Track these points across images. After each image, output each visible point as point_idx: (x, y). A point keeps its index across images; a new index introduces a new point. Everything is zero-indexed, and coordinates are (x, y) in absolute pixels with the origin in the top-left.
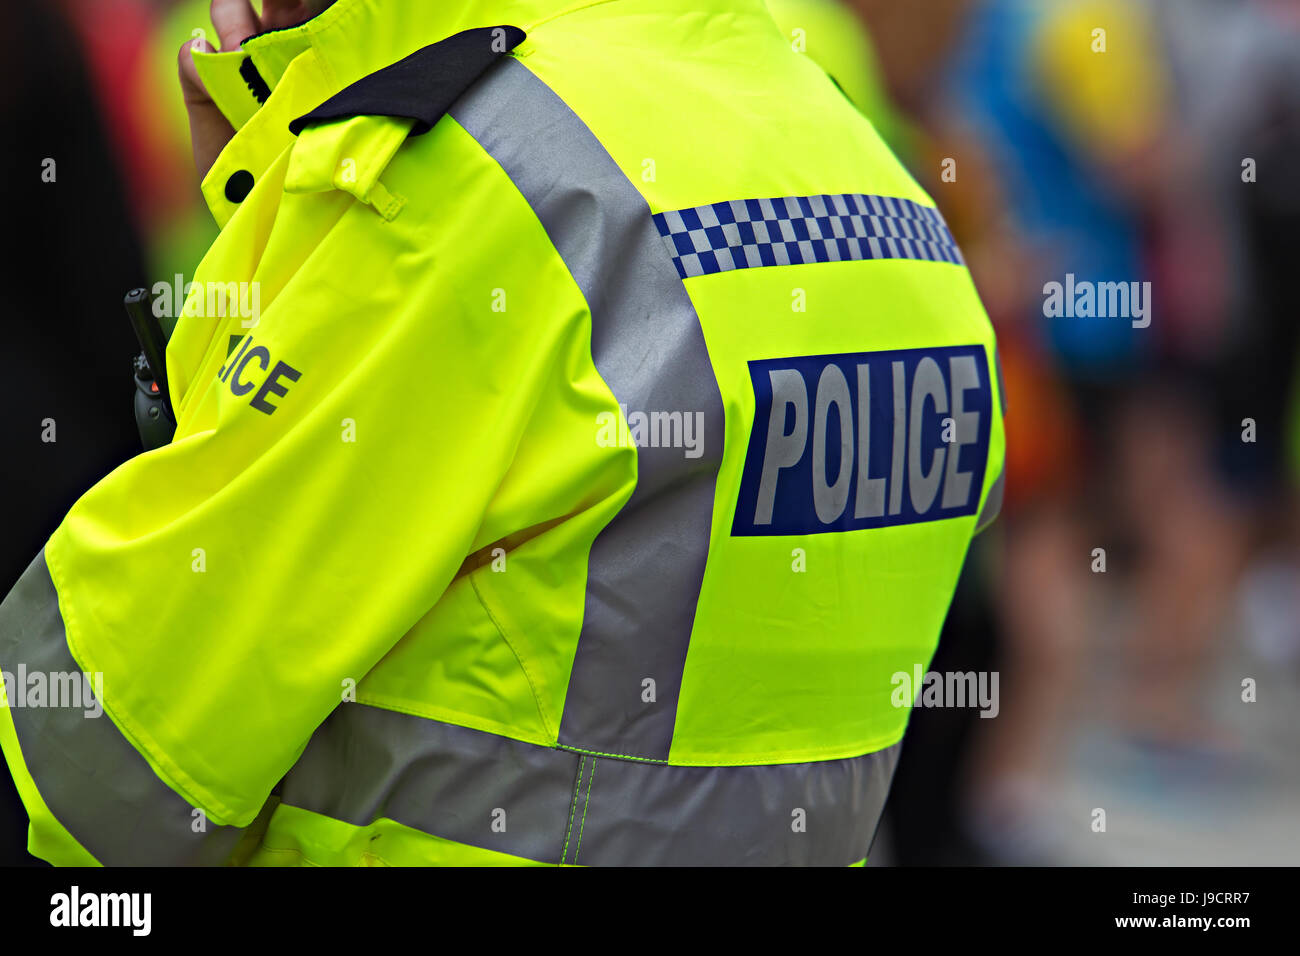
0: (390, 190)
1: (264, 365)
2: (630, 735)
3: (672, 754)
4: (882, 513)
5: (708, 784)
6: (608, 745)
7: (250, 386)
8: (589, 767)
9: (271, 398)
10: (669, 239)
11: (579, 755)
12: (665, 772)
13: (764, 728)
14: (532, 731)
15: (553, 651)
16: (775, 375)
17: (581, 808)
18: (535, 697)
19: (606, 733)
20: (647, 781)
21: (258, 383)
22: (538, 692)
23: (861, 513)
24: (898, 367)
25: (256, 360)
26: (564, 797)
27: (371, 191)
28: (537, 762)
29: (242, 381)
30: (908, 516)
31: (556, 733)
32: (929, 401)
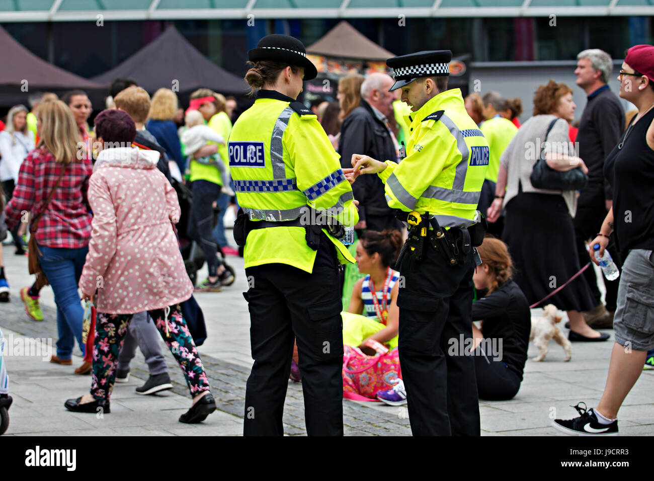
2: (459, 188)
3: (463, 190)
5: (467, 194)
10: (462, 133)
11: (454, 190)
13: (472, 188)
14: (449, 188)
15: (452, 179)
16: (473, 148)
17: (454, 196)
18: (450, 184)
20: (461, 193)
28: (449, 191)
31: (452, 188)
32: (485, 152)
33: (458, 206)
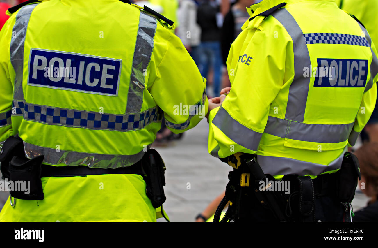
0: (262, 27)
1: (246, 57)
2: (296, 118)
3: (304, 121)
4: (344, 85)
5: (310, 127)
6: (293, 119)
7: (245, 61)
8: (290, 122)
9: (248, 62)
10: (305, 38)
11: (288, 121)
12: (302, 124)
13: (321, 118)
14: (280, 117)
15: (283, 104)
16: (322, 61)
17: (288, 129)
18: (281, 111)
19: (293, 117)
20: (300, 125)
21: (246, 60)
22: (281, 110)
23: (339, 85)
24: (348, 62)
25: (245, 57)
26: (286, 127)
27: (258, 27)
28: (281, 122)
29: (243, 60)
30: (350, 86)
31: (284, 117)
32: (354, 68)
33: (294, 144)
